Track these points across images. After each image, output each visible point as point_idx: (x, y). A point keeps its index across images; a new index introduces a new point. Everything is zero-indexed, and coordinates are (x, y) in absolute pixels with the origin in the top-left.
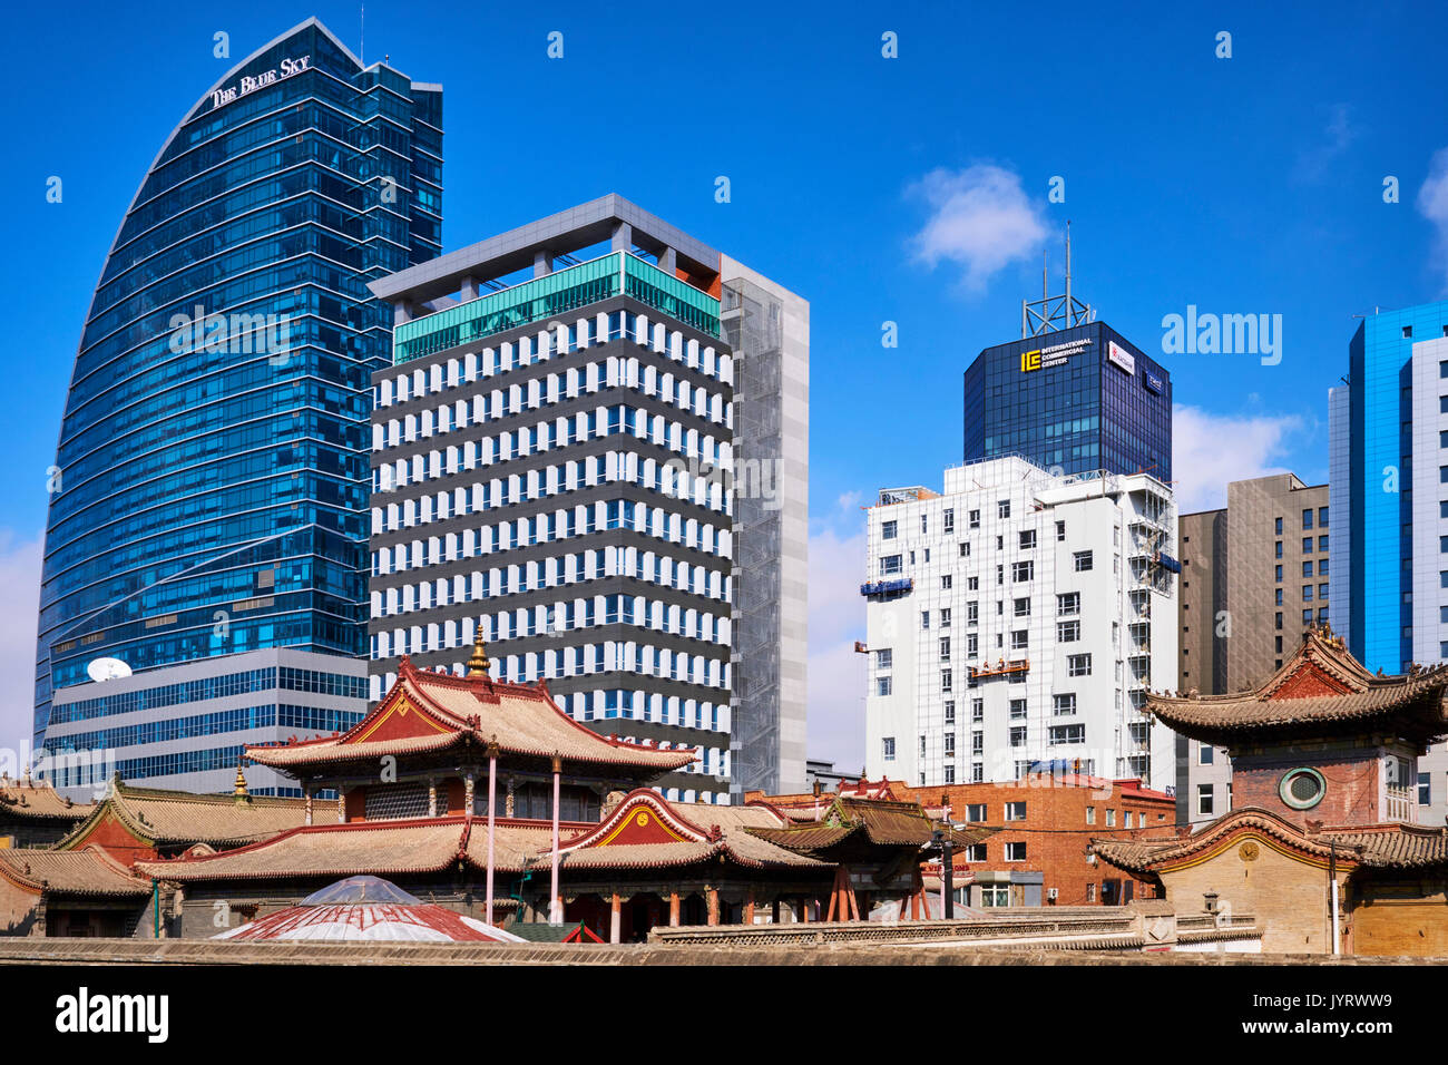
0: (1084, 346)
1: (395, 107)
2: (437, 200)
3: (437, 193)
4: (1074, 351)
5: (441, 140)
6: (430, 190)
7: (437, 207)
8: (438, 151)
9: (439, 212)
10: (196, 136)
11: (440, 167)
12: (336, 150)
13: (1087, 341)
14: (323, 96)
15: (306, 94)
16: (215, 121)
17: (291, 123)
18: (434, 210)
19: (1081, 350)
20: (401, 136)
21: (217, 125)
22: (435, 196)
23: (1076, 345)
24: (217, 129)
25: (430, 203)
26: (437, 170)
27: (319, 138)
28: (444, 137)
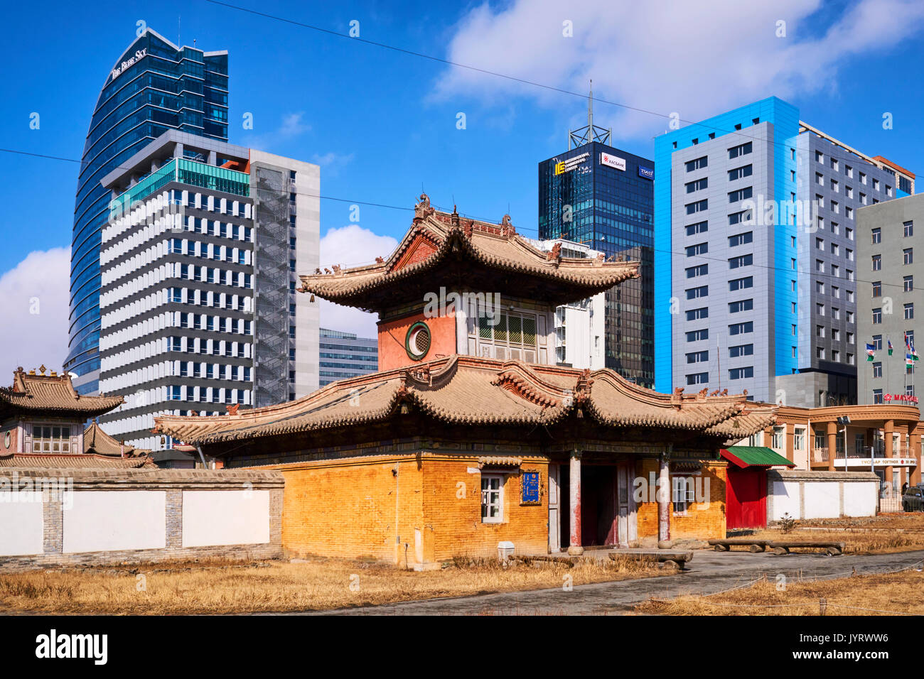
0: (585, 157)
1: (194, 68)
2: (225, 114)
3: (224, 110)
4: (581, 161)
5: (227, 81)
6: (221, 109)
7: (225, 118)
8: (226, 87)
9: (226, 121)
10: (107, 95)
11: (227, 96)
12: (162, 96)
13: (587, 154)
14: (154, 69)
15: (145, 69)
16: (113, 87)
17: (141, 83)
18: (223, 119)
19: (584, 160)
20: (198, 83)
21: (114, 88)
22: (223, 112)
23: (581, 157)
24: (115, 90)
25: (221, 116)
26: (225, 98)
27: (151, 91)
28: (229, 80)
